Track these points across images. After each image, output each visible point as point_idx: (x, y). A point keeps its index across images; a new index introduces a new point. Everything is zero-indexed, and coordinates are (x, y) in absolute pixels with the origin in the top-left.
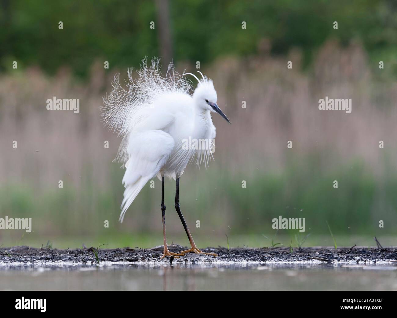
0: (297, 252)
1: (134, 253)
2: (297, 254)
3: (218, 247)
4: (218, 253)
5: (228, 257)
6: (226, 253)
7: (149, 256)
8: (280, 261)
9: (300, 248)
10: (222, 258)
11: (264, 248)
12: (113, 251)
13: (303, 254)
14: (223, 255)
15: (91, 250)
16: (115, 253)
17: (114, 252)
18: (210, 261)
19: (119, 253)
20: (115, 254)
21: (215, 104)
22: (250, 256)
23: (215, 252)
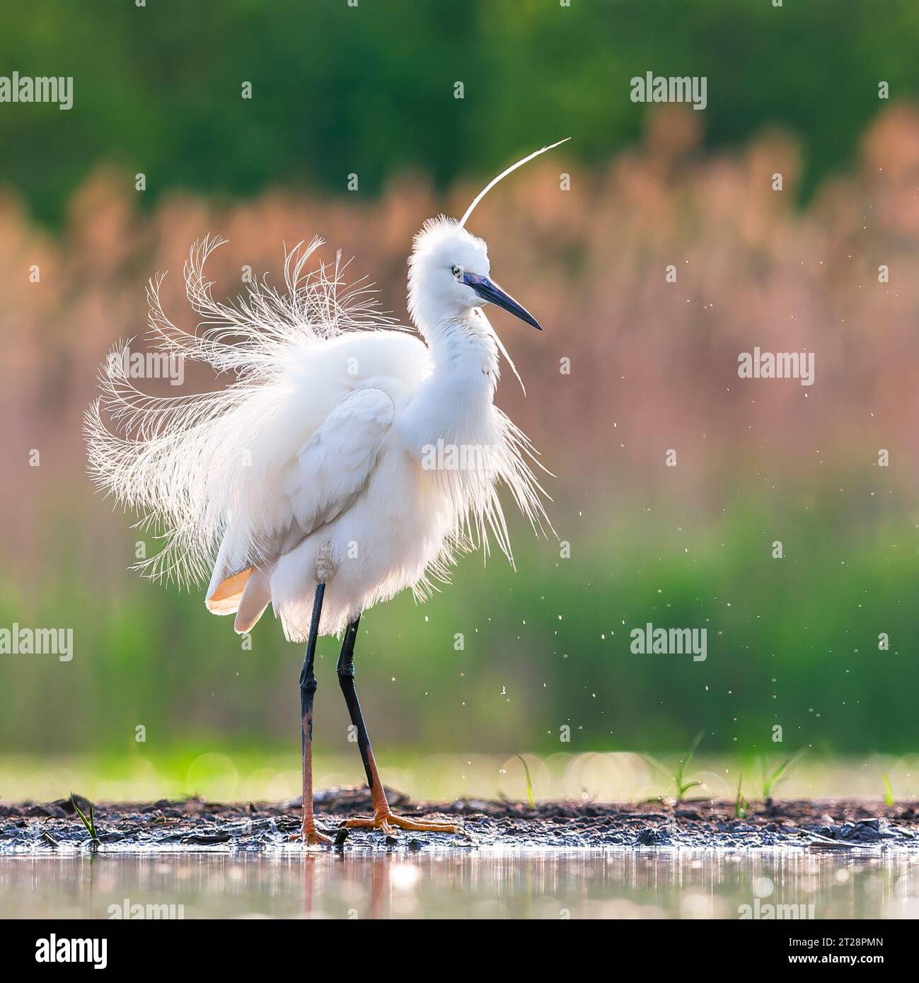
0: (759, 814)
1: (216, 816)
2: (761, 819)
3: (497, 798)
4: (497, 816)
5: (530, 831)
6: (526, 818)
7: (266, 826)
8: (703, 843)
9: (769, 802)
10: (511, 832)
11: (650, 801)
12: (146, 809)
13: (780, 822)
14: (513, 823)
15: (70, 806)
16: (153, 816)
17: (150, 810)
18: (469, 843)
19: (167, 814)
20: (153, 819)
21: (486, 279)
22: (604, 828)
23: (486, 813)
